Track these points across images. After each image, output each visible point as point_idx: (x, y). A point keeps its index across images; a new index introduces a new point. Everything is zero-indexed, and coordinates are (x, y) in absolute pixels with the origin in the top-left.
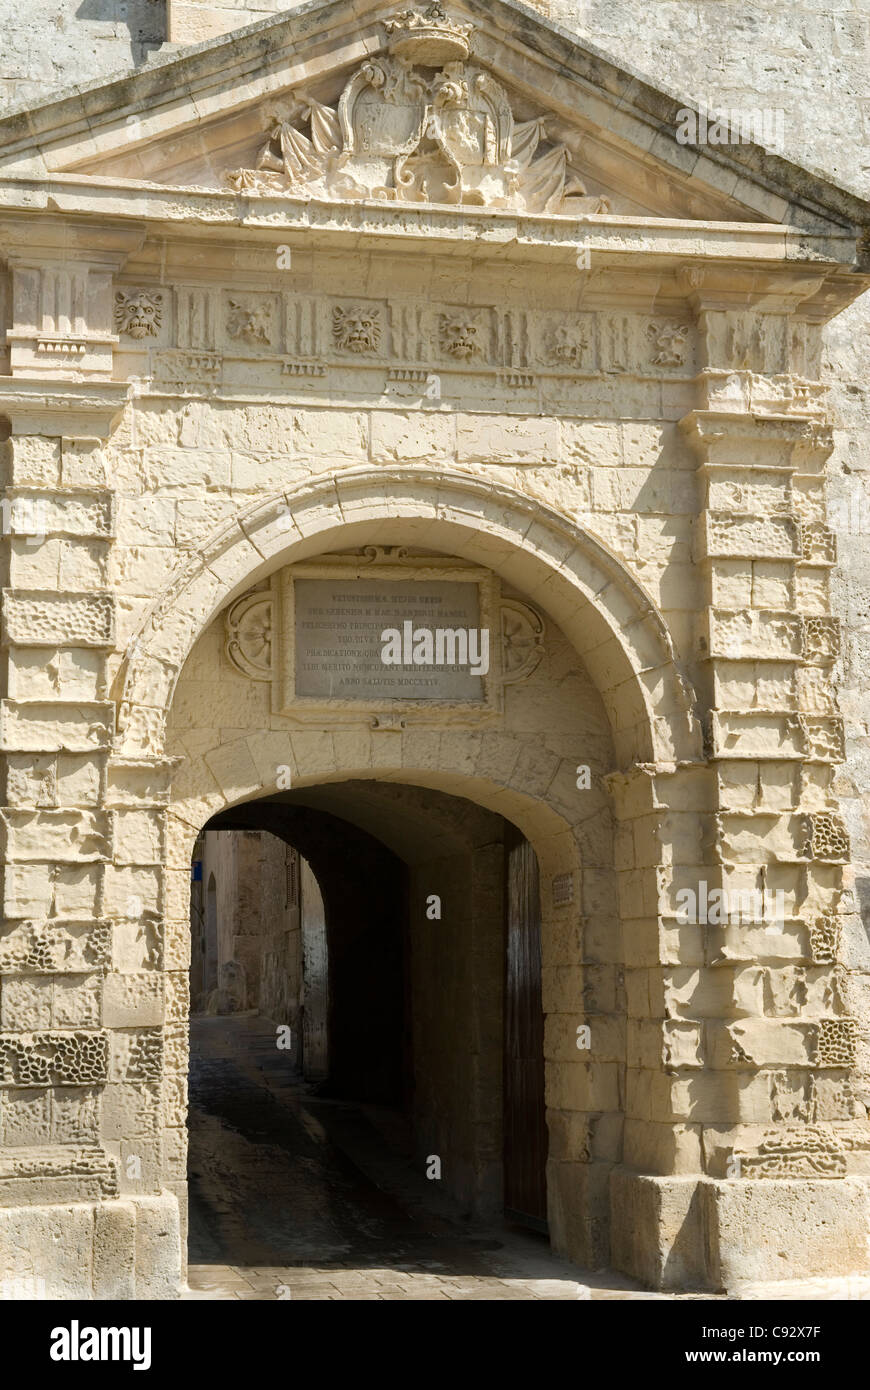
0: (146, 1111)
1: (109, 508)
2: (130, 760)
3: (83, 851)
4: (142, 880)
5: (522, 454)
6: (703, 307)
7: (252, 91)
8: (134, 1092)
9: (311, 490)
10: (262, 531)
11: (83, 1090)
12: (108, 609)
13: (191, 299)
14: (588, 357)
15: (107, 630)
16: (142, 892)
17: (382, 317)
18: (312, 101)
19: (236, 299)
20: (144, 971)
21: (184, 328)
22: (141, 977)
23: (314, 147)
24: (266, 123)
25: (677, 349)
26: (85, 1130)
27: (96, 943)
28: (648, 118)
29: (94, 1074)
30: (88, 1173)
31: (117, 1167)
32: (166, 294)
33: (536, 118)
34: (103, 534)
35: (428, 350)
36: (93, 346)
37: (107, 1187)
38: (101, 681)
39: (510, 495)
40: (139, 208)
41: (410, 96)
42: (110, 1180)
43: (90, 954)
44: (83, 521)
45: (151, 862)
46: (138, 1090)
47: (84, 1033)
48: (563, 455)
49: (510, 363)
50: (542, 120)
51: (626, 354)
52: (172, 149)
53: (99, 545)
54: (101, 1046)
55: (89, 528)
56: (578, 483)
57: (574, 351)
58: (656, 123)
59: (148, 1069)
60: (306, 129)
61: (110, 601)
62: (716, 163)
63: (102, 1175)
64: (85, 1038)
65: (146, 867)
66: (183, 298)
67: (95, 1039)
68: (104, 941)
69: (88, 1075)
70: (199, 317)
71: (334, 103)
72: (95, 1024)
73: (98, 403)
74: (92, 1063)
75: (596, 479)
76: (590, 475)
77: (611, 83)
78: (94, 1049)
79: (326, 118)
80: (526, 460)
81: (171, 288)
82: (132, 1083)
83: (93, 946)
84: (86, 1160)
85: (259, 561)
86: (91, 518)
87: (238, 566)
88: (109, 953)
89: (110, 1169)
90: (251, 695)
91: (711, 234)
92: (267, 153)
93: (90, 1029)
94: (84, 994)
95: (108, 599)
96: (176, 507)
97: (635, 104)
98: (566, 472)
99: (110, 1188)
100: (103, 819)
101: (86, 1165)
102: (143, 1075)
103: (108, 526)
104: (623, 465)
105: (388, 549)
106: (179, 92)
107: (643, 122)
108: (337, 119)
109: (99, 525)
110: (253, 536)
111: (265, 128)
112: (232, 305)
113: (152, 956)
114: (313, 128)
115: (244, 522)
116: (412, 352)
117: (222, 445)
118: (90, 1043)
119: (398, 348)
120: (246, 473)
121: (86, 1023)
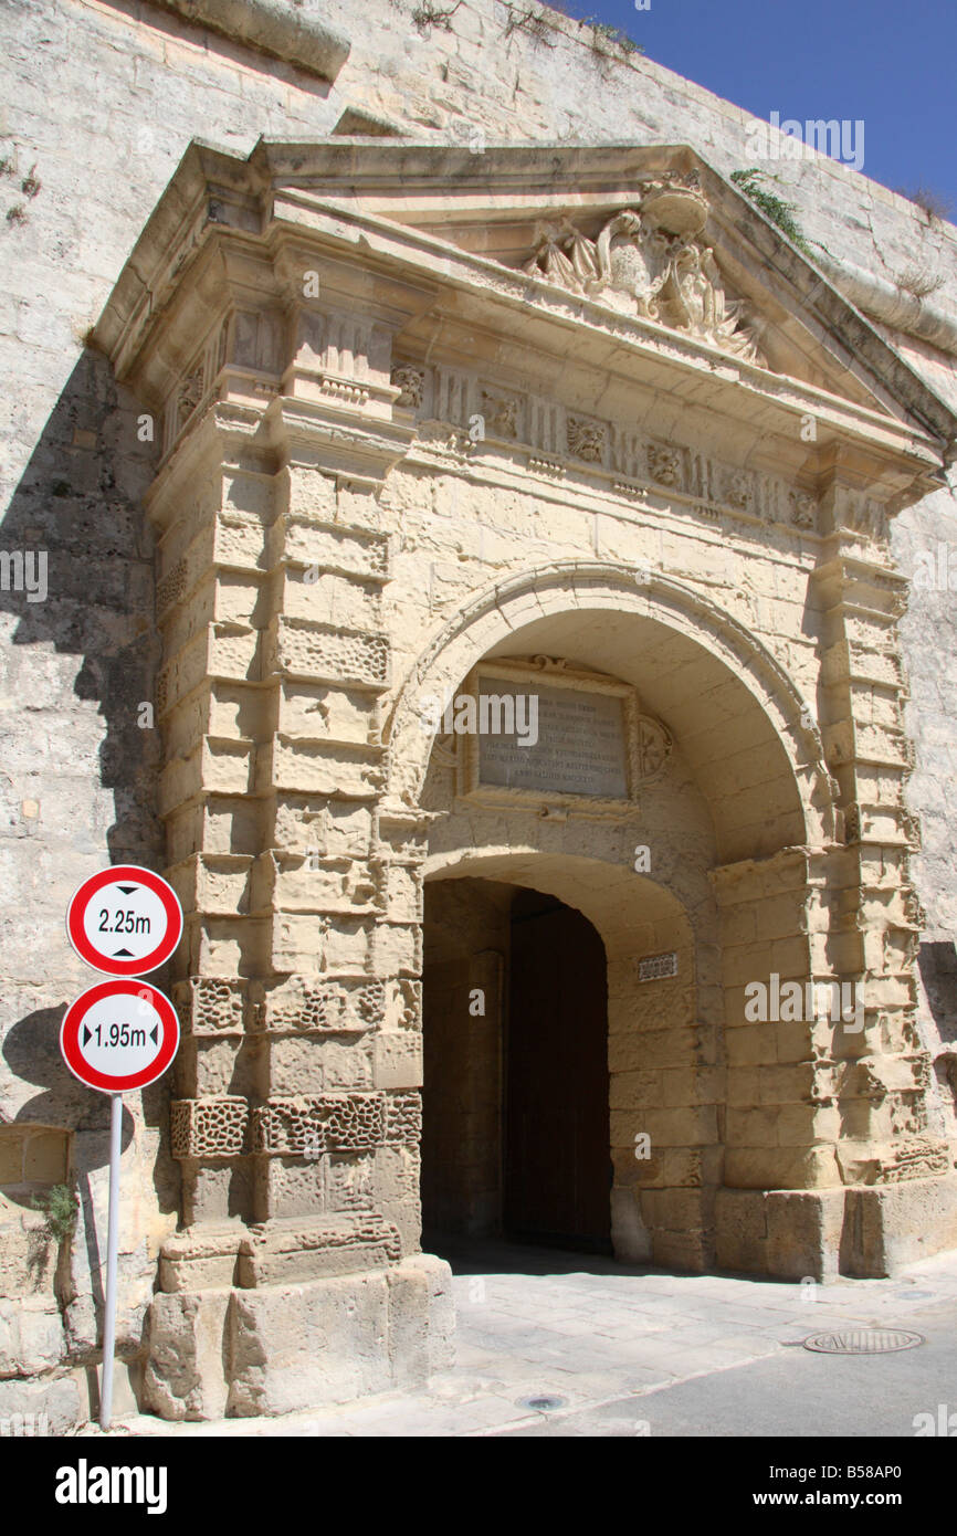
0: (406, 1172)
1: (386, 550)
2: (395, 812)
3: (356, 902)
4: (398, 939)
5: (709, 574)
6: (836, 482)
7: (539, 202)
8: (393, 1154)
9: (555, 571)
10: (510, 604)
11: (361, 1154)
12: (383, 651)
13: (451, 381)
14: (750, 504)
15: (382, 672)
16: (398, 950)
17: (606, 435)
18: (576, 232)
19: (490, 391)
20: (402, 1031)
21: (444, 405)
22: (399, 1037)
23: (575, 270)
24: (536, 240)
25: (810, 513)
26: (360, 1196)
27: (369, 1000)
28: (823, 319)
29: (372, 1137)
30: (374, 1240)
31: (399, 1232)
32: (428, 372)
33: (737, 299)
34: (380, 575)
35: (641, 470)
36: (376, 394)
37: (393, 1253)
38: (372, 724)
39: (709, 605)
40: (444, 267)
41: (654, 249)
42: (394, 1246)
43: (365, 1011)
44: (357, 559)
45: (406, 920)
46: (397, 1151)
47: (361, 1095)
48: (737, 579)
49: (701, 495)
50: (742, 301)
51: (776, 511)
52: (461, 234)
53: (372, 586)
54: (377, 1108)
55: (364, 569)
56: (749, 606)
57: (744, 498)
58: (828, 324)
59: (407, 1131)
60: (569, 254)
61: (386, 643)
62: (864, 366)
63: (388, 1241)
64: (361, 1101)
65: (405, 926)
66: (445, 378)
67: (372, 1101)
68: (377, 997)
69: (364, 1139)
70: (457, 399)
71: (594, 239)
72: (368, 1086)
73: (381, 445)
74: (368, 1126)
75: (760, 606)
76: (756, 601)
77: (803, 283)
78: (369, 1111)
79: (588, 249)
80: (709, 579)
81: (433, 369)
82: (391, 1146)
83: (369, 1004)
84: (369, 1227)
85: (507, 631)
86: (365, 559)
87: (490, 633)
88: (383, 1010)
89: (393, 1234)
90: (437, 780)
91: (862, 418)
92: (535, 265)
93: (366, 1091)
94: (356, 1053)
95: (384, 640)
96: (433, 570)
97: (816, 305)
98: (739, 596)
99: (394, 1254)
100: (376, 870)
101: (371, 1232)
102: (402, 1137)
103: (384, 569)
104: (777, 598)
105: (555, 660)
106: (481, 181)
107: (819, 320)
108: (596, 250)
109: (373, 566)
110: (503, 607)
111: (534, 244)
112: (485, 395)
113: (407, 1015)
114: (576, 253)
115: (500, 590)
116: (629, 469)
117: (471, 517)
118: (367, 1105)
119: (619, 463)
120: (494, 549)
121: (359, 1085)
